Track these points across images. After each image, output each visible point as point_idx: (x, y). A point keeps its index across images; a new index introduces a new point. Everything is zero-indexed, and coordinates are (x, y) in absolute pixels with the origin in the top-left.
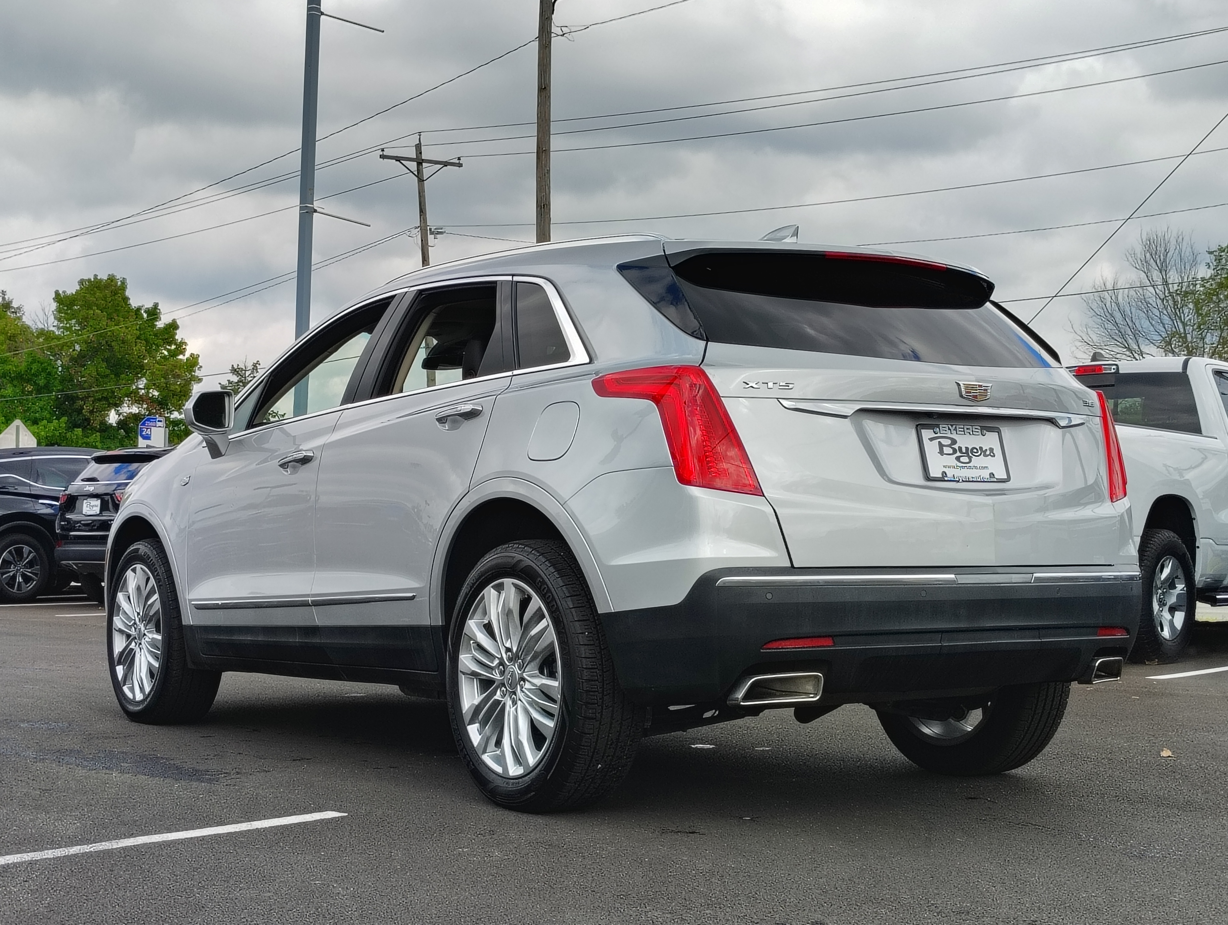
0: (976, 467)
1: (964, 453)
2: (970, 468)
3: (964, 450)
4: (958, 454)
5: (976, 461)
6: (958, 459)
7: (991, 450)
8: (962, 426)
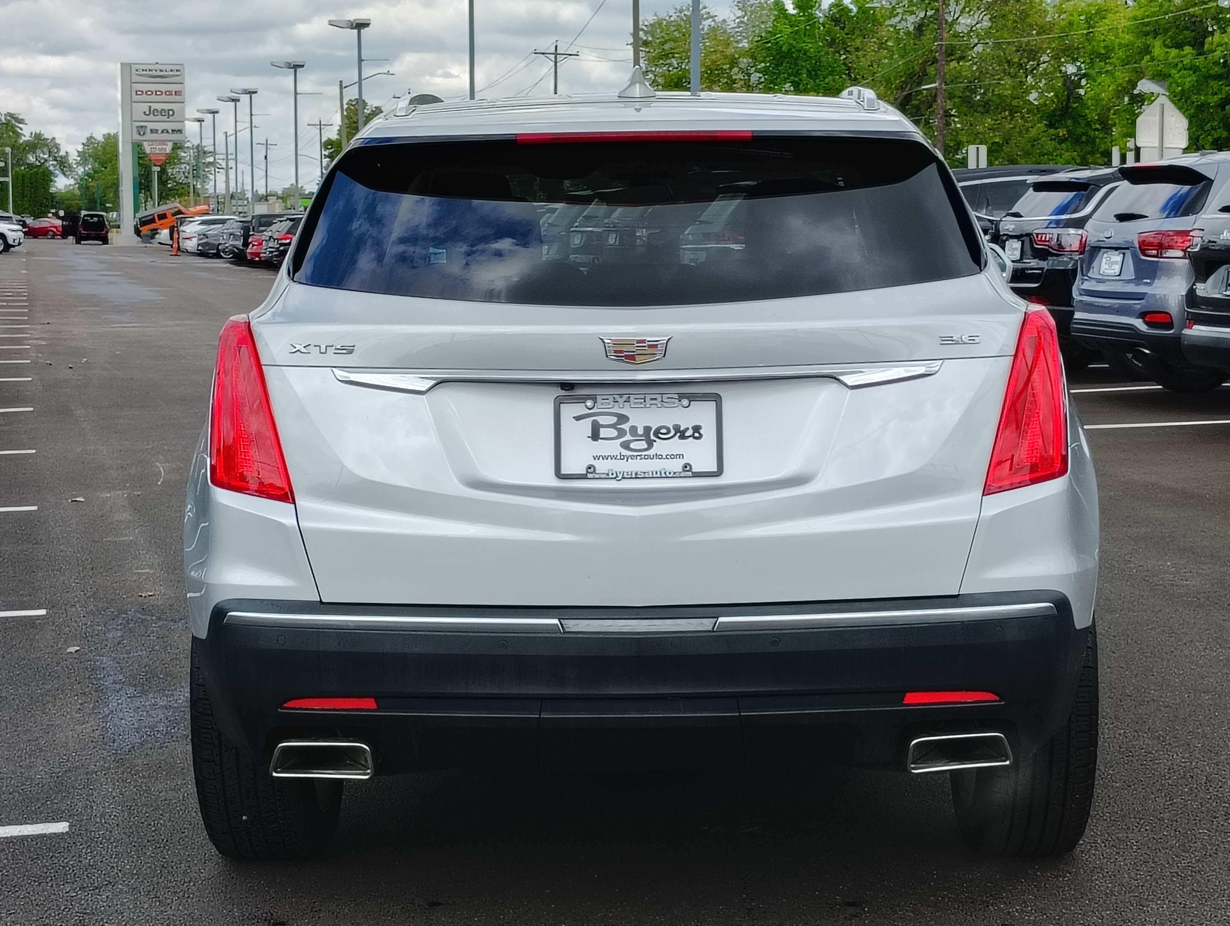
0: (659, 457)
1: (641, 436)
2: (648, 457)
3: (640, 431)
4: (628, 437)
5: (660, 447)
6: (626, 446)
7: (697, 429)
8: (643, 396)
